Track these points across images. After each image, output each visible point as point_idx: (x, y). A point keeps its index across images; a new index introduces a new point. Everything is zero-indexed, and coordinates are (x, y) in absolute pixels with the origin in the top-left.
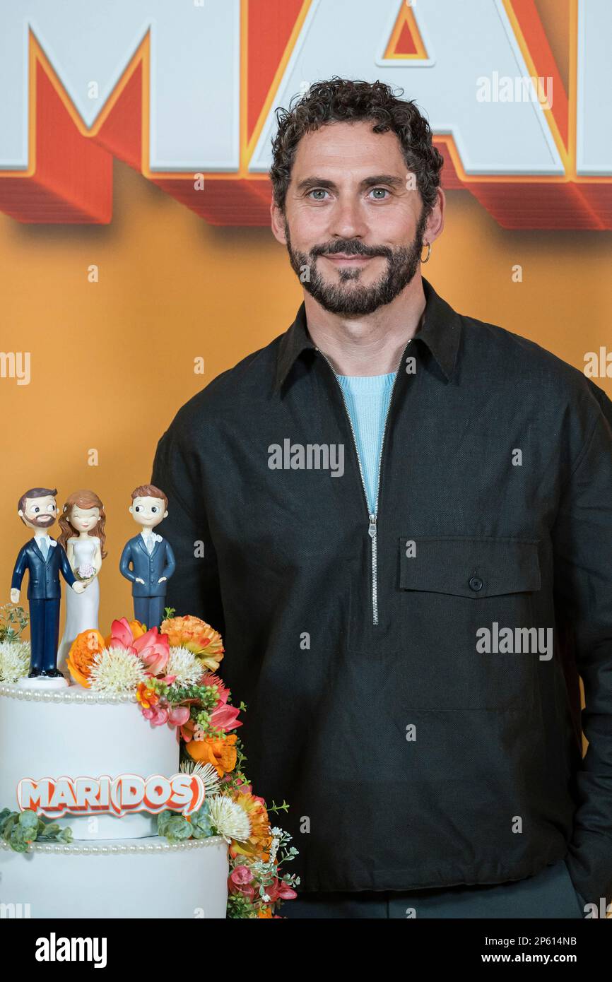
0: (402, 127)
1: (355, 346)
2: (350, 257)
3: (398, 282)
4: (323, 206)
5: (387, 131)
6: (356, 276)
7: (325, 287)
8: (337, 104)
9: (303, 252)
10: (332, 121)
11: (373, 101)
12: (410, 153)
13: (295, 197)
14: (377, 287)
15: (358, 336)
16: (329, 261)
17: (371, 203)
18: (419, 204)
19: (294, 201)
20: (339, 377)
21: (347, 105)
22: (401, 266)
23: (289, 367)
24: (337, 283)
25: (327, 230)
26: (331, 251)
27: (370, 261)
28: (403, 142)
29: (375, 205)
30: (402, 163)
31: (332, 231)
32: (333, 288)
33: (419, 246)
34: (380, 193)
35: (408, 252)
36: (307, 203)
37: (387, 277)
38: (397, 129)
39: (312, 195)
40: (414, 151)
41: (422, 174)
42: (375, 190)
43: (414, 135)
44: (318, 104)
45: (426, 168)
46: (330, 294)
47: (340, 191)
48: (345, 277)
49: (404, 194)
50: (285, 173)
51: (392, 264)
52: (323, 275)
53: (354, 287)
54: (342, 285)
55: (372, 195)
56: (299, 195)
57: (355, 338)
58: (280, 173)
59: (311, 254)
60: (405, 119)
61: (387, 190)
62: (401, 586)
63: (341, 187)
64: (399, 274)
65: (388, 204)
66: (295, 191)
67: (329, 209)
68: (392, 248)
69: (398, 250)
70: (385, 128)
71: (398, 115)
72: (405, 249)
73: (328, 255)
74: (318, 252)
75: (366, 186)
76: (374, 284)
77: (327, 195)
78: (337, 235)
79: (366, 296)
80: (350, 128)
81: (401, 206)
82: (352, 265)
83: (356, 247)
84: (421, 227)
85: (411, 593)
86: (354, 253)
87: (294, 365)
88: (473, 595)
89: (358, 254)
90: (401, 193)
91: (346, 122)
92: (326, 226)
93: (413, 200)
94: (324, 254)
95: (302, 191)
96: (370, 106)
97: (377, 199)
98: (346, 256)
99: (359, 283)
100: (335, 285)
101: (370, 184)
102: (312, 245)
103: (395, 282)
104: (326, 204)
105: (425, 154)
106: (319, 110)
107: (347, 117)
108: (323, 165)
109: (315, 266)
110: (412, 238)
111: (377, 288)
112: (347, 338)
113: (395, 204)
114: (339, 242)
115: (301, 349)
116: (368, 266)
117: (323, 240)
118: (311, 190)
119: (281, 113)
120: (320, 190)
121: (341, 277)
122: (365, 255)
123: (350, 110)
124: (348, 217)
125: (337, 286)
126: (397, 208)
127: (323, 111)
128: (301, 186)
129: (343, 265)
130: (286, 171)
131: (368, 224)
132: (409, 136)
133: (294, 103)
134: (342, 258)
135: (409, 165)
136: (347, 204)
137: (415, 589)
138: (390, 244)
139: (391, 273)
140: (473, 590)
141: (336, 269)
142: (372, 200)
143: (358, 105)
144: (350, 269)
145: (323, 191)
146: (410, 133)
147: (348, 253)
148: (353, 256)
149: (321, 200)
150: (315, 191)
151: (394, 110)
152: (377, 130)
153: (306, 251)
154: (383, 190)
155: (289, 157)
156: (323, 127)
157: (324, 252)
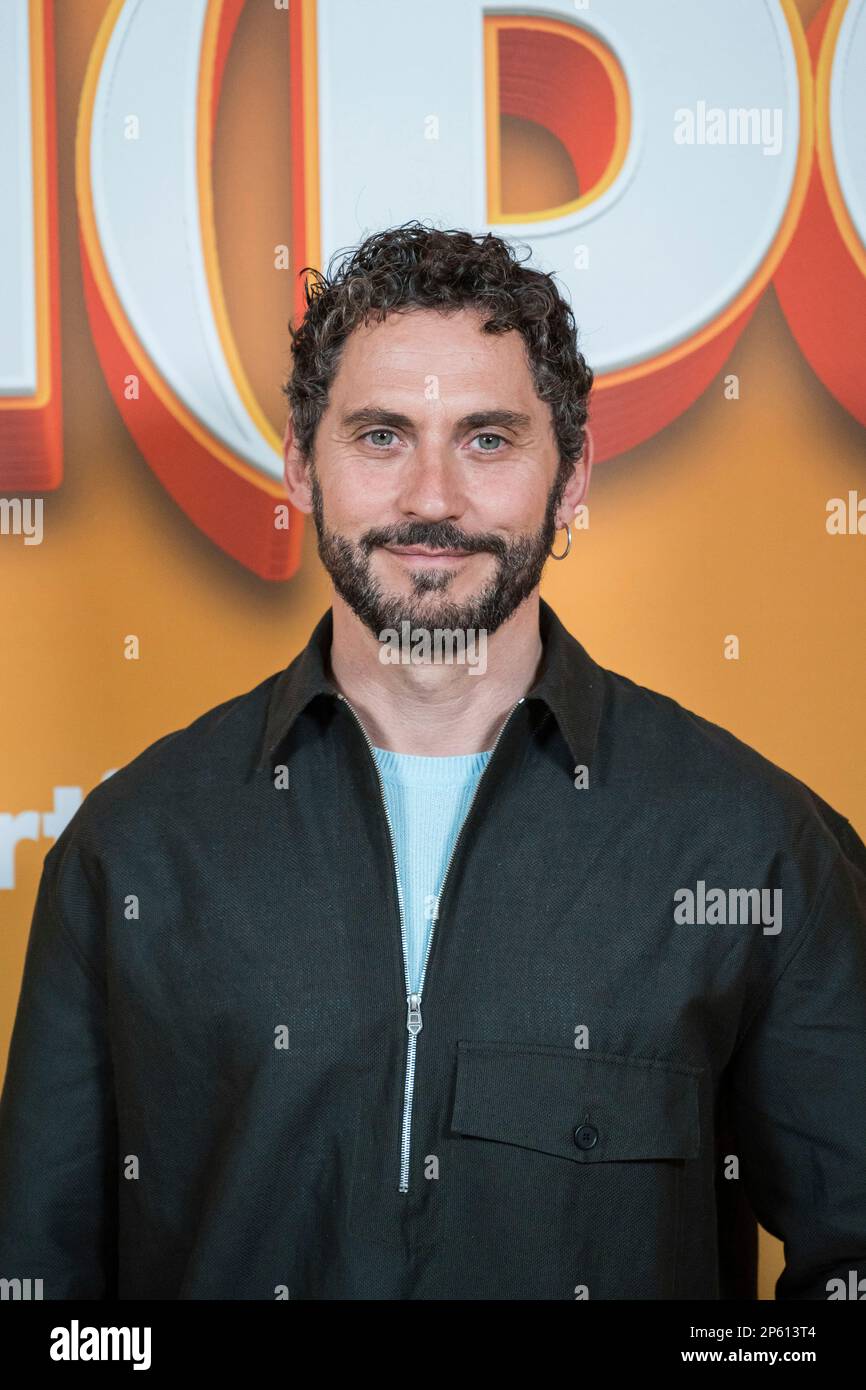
0: (534, 322)
1: (420, 704)
2: (435, 552)
3: (511, 596)
4: (388, 458)
5: (509, 330)
6: (443, 585)
7: (383, 600)
8: (423, 277)
9: (347, 538)
10: (412, 306)
11: (487, 275)
12: (544, 368)
13: (335, 437)
14: (476, 604)
15: (429, 688)
16: (395, 557)
17: (475, 457)
18: (554, 458)
19: (333, 443)
20: (377, 753)
21: (439, 282)
22: (520, 569)
23: (287, 726)
24: (407, 595)
25: (397, 503)
26: (401, 541)
27: (467, 560)
28: (535, 350)
29: (480, 460)
30: (530, 387)
31: (405, 506)
32: (399, 604)
33: (549, 531)
34: (489, 440)
35: (534, 546)
36: (359, 451)
37: (493, 588)
38: (525, 325)
39: (369, 439)
40: (551, 366)
41: (562, 407)
42: (481, 436)
43: (553, 338)
44: (388, 275)
45: (570, 395)
46: (392, 615)
47: (421, 434)
48: (423, 586)
49: (532, 442)
50: (317, 391)
51: (504, 566)
52: (382, 581)
53: (437, 604)
54: (416, 601)
55: (475, 444)
56: (345, 435)
57: (424, 690)
58: (309, 390)
59: (362, 542)
60: (542, 310)
61: (503, 439)
62: (454, 1128)
63: (422, 427)
64: (513, 584)
65: (501, 459)
66: (336, 426)
67: (396, 466)
68: (506, 537)
69: (517, 541)
70: (506, 326)
71: (528, 302)
72: (528, 541)
73: (396, 547)
74: (375, 541)
75: (466, 429)
76: (471, 599)
77: (395, 440)
78: (412, 513)
79: (457, 619)
80: (444, 322)
81: (525, 463)
82: (436, 564)
83: (447, 535)
84: (556, 497)
85: (470, 1142)
86: (442, 546)
87: (297, 723)
88: (580, 1156)
89: (449, 548)
90: (527, 440)
91: (438, 310)
92: (393, 495)
93: (545, 452)
94: (388, 545)
95: (351, 429)
96: (481, 285)
97: (483, 451)
98: (428, 550)
99: (446, 597)
100: (402, 598)
101: (473, 424)
102: (365, 528)
103: (505, 596)
104: (394, 454)
105: (569, 371)
106: (390, 285)
107: (440, 301)
108: (393, 387)
109: (368, 563)
110: (540, 520)
111: (477, 607)
112: (407, 690)
113: (515, 460)
114: (414, 527)
115: (314, 693)
116: (464, 568)
117: (386, 521)
118: (368, 430)
119: (312, 280)
120: (386, 431)
121: (414, 587)
122: (461, 550)
123: (446, 291)
124: (434, 485)
125: (407, 602)
126: (519, 466)
127: (395, 287)
128: (349, 420)
129: (419, 565)
130: (319, 388)
131: (468, 494)
132: (544, 339)
133: (337, 264)
134: (421, 554)
135: (541, 390)
136: (434, 460)
137: (479, 1135)
138: (504, 532)
139: (501, 581)
140: (579, 1146)
141: (406, 571)
142: (475, 451)
143: (461, 279)
144: (433, 572)
145: (391, 433)
146: (546, 335)
147: (433, 546)
148: (440, 550)
149: (386, 447)
150: (374, 433)
151: (521, 291)
152: (490, 328)
153: (354, 537)
154: (497, 437)
155: (328, 364)
156: (395, 317)
157: (387, 541)
